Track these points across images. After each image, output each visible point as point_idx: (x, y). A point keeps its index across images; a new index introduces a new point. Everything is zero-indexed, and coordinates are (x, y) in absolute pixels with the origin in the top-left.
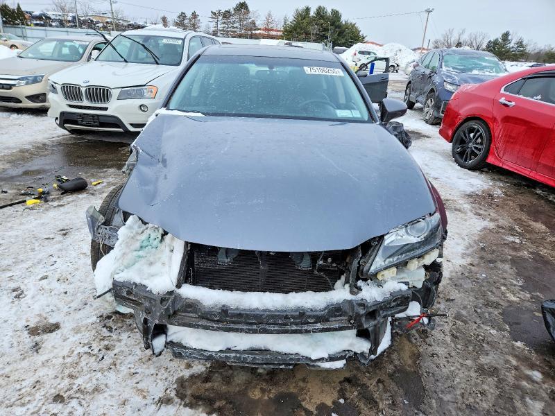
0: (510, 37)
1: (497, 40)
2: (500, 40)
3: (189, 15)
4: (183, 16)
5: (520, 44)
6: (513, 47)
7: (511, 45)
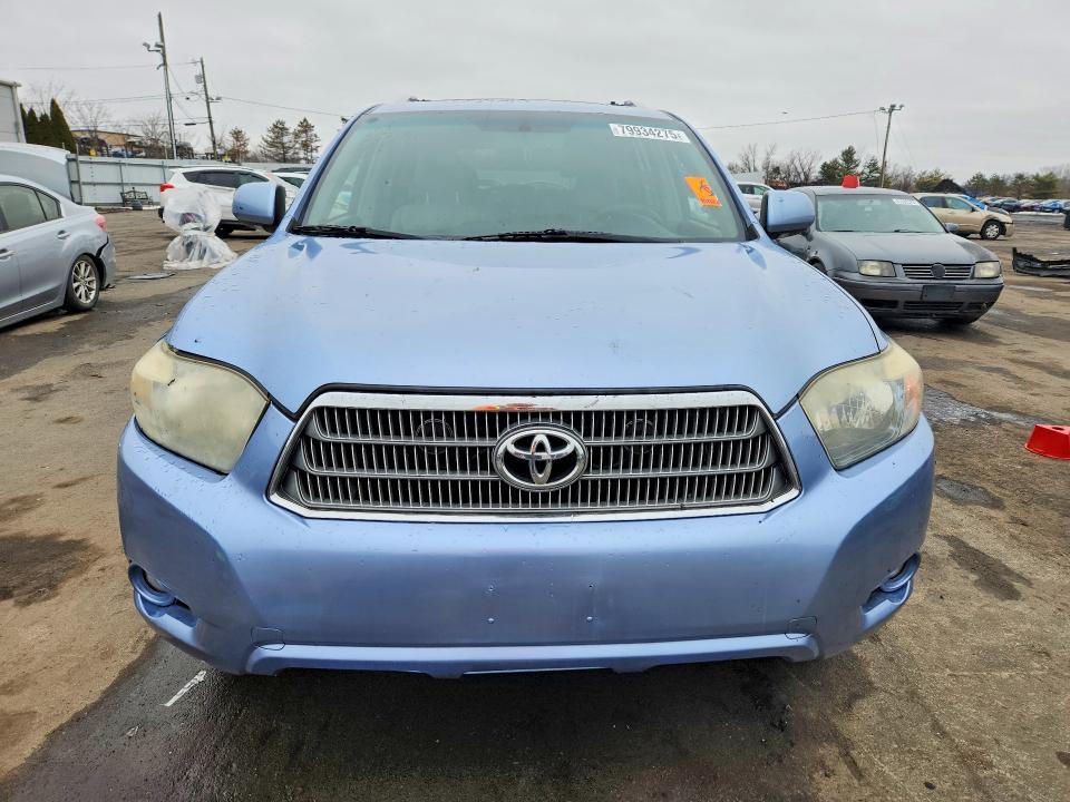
0: (855, 157)
1: (835, 161)
2: (841, 162)
3: (292, 126)
4: (279, 129)
5: (873, 166)
6: (862, 173)
7: (859, 169)
